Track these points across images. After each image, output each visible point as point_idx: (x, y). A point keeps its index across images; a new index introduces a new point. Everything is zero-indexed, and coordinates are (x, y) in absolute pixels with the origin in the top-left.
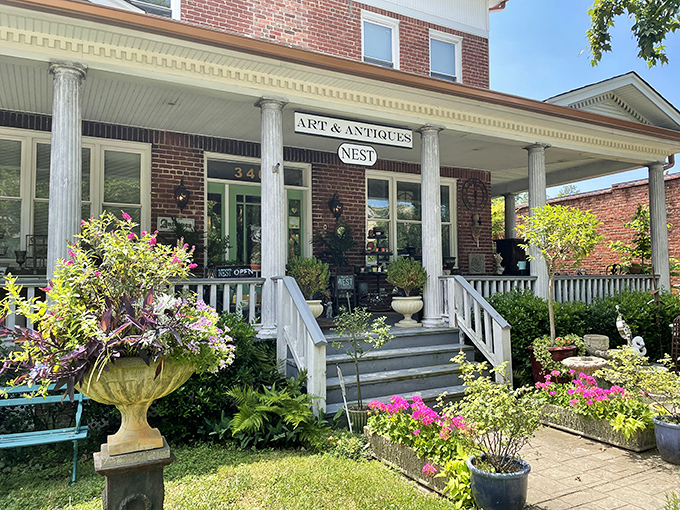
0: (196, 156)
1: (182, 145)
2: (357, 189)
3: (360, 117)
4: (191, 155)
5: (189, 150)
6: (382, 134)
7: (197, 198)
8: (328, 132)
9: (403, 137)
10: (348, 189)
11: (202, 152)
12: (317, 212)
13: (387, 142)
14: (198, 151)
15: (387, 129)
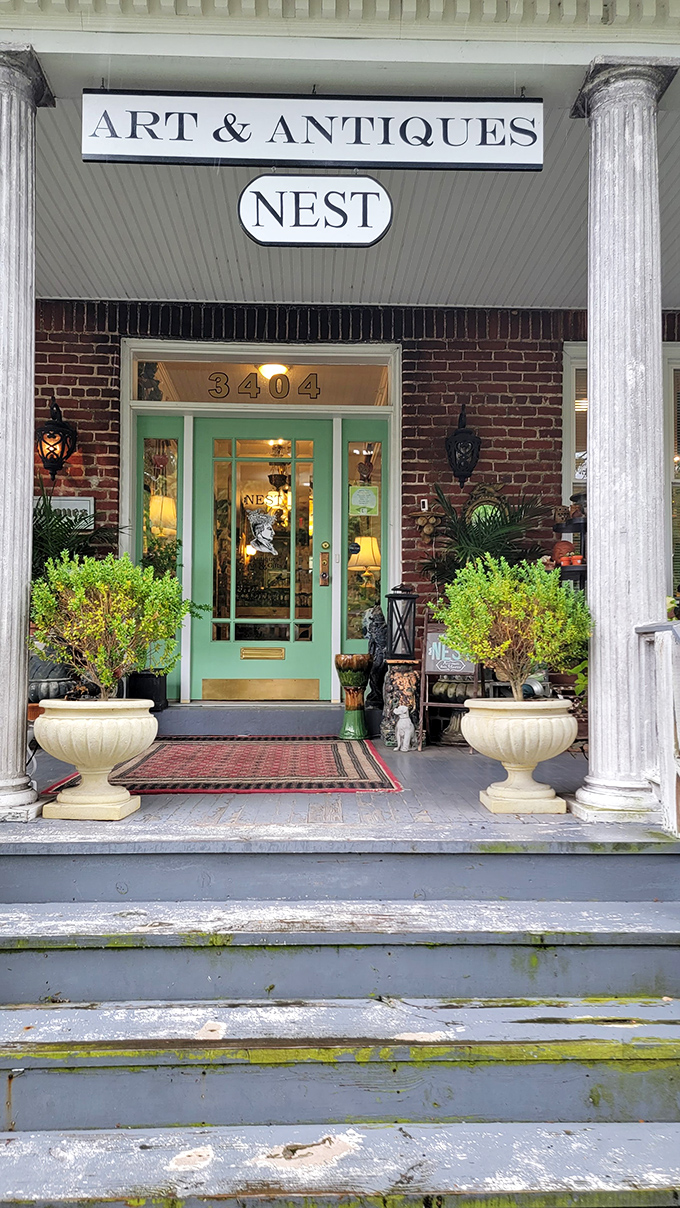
0: (99, 349)
1: (69, 325)
2: (538, 400)
3: (326, 77)
4: (89, 349)
5: (83, 338)
6: (416, 129)
7: (103, 449)
8: (200, 144)
9: (505, 131)
10: (508, 400)
11: (116, 340)
12: (413, 467)
13: (437, 153)
14: (105, 339)
15: (433, 111)
